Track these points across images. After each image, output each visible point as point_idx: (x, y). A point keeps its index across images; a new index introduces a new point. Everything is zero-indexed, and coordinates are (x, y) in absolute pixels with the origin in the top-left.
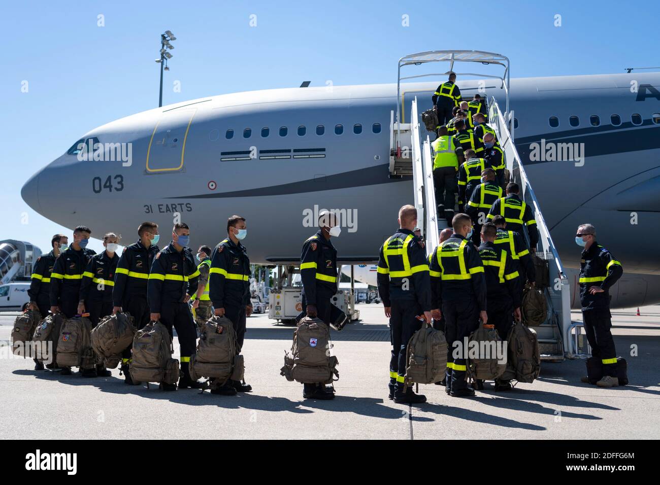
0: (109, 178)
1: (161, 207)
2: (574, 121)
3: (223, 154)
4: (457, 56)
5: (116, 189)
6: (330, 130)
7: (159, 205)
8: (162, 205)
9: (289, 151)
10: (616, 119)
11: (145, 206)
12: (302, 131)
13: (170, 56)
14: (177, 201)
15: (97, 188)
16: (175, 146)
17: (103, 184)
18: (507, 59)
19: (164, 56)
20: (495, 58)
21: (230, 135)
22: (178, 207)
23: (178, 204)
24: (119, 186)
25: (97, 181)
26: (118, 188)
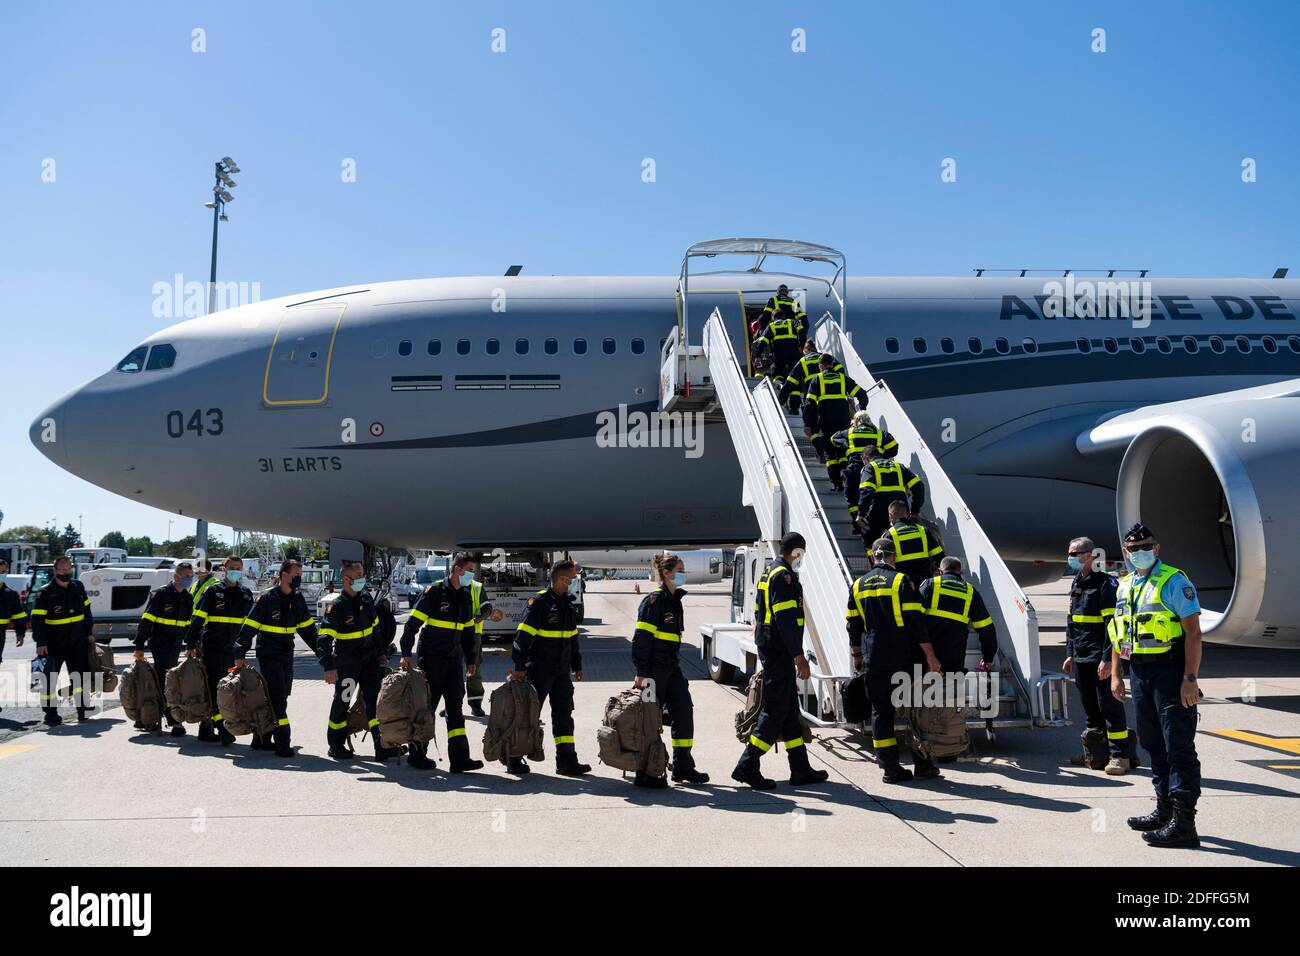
0: (197, 415)
1: (287, 462)
2: (920, 345)
3: (395, 379)
4: (772, 248)
5: (209, 431)
6: (566, 347)
7: (285, 460)
8: (290, 459)
9: (503, 377)
10: (975, 345)
11: (260, 460)
12: (522, 348)
13: (229, 198)
14: (315, 454)
15: (175, 429)
16: (312, 365)
17: (185, 424)
18: (841, 255)
19: (221, 197)
20: (825, 253)
21: (405, 349)
22: (319, 463)
23: (319, 458)
24: (216, 428)
25: (175, 419)
26: (214, 430)
